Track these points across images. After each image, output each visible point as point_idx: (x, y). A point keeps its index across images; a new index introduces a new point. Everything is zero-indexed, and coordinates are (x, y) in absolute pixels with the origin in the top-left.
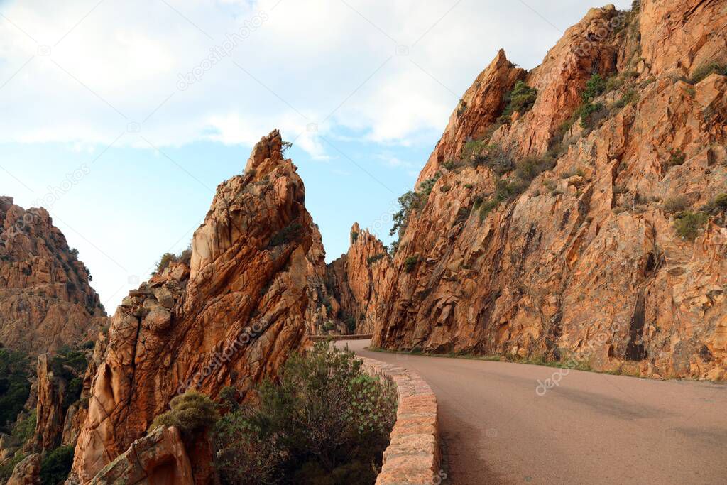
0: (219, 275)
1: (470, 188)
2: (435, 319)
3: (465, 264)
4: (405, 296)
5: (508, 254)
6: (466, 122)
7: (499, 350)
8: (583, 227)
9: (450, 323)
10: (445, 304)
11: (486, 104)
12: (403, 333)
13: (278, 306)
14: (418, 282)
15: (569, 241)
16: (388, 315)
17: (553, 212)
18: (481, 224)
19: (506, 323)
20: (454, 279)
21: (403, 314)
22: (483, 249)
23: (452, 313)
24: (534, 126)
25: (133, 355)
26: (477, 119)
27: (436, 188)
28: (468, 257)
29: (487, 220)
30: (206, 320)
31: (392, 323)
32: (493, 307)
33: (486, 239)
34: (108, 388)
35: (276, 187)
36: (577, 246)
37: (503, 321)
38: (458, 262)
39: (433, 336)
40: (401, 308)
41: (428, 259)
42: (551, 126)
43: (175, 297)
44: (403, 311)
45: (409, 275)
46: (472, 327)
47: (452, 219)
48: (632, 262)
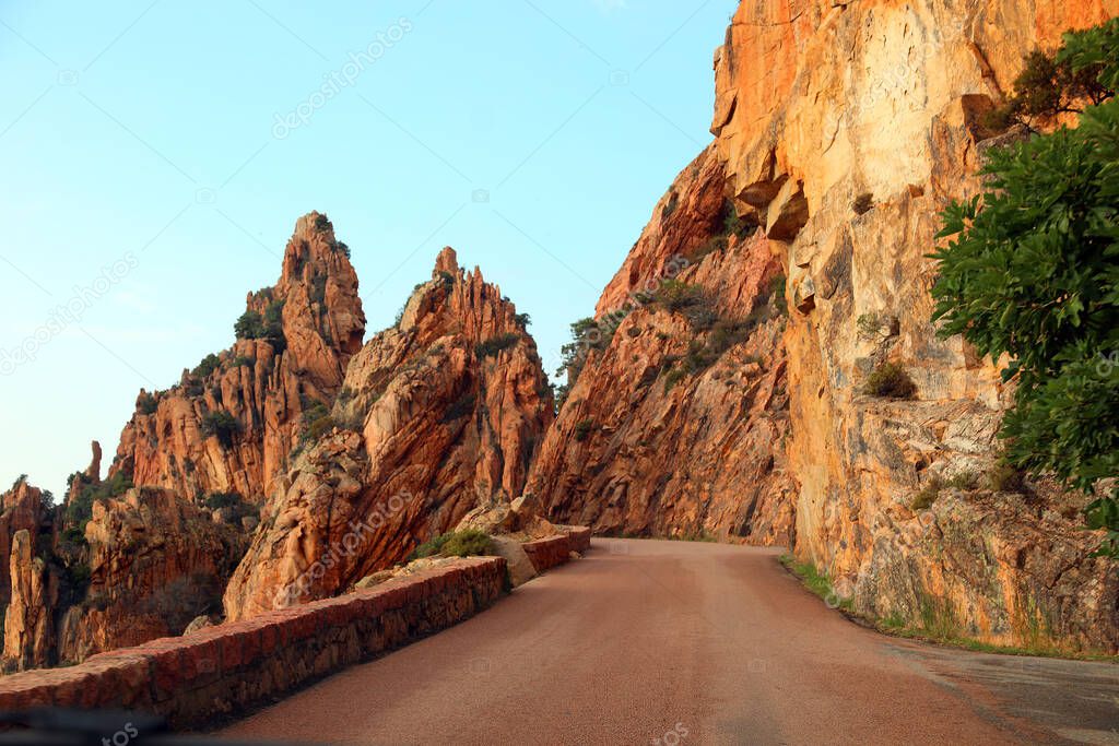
0: (402, 448)
1: (664, 338)
2: (606, 500)
3: (643, 441)
4: (574, 471)
5: (686, 436)
6: (673, 231)
7: (663, 533)
8: (741, 423)
9: (622, 504)
10: (618, 484)
11: (702, 206)
12: (569, 513)
13: (456, 479)
14: (590, 454)
15: (727, 435)
16: (551, 491)
17: (723, 402)
18: (665, 395)
19: (672, 506)
20: (630, 456)
21: (570, 492)
22: (664, 426)
23: (624, 494)
24: (747, 269)
25: (328, 521)
26: (689, 224)
27: (622, 329)
28: (647, 432)
29: (671, 393)
30: (391, 489)
31: (555, 502)
32: (664, 490)
33: (667, 414)
34: (301, 549)
35: (452, 359)
36: (730, 441)
37: (669, 504)
38: (637, 436)
39: (603, 518)
40: (568, 484)
41: (605, 427)
42: (762, 278)
43: (360, 466)
44: (570, 488)
45: (580, 444)
46: (643, 509)
47: (637, 380)
48: (758, 462)
